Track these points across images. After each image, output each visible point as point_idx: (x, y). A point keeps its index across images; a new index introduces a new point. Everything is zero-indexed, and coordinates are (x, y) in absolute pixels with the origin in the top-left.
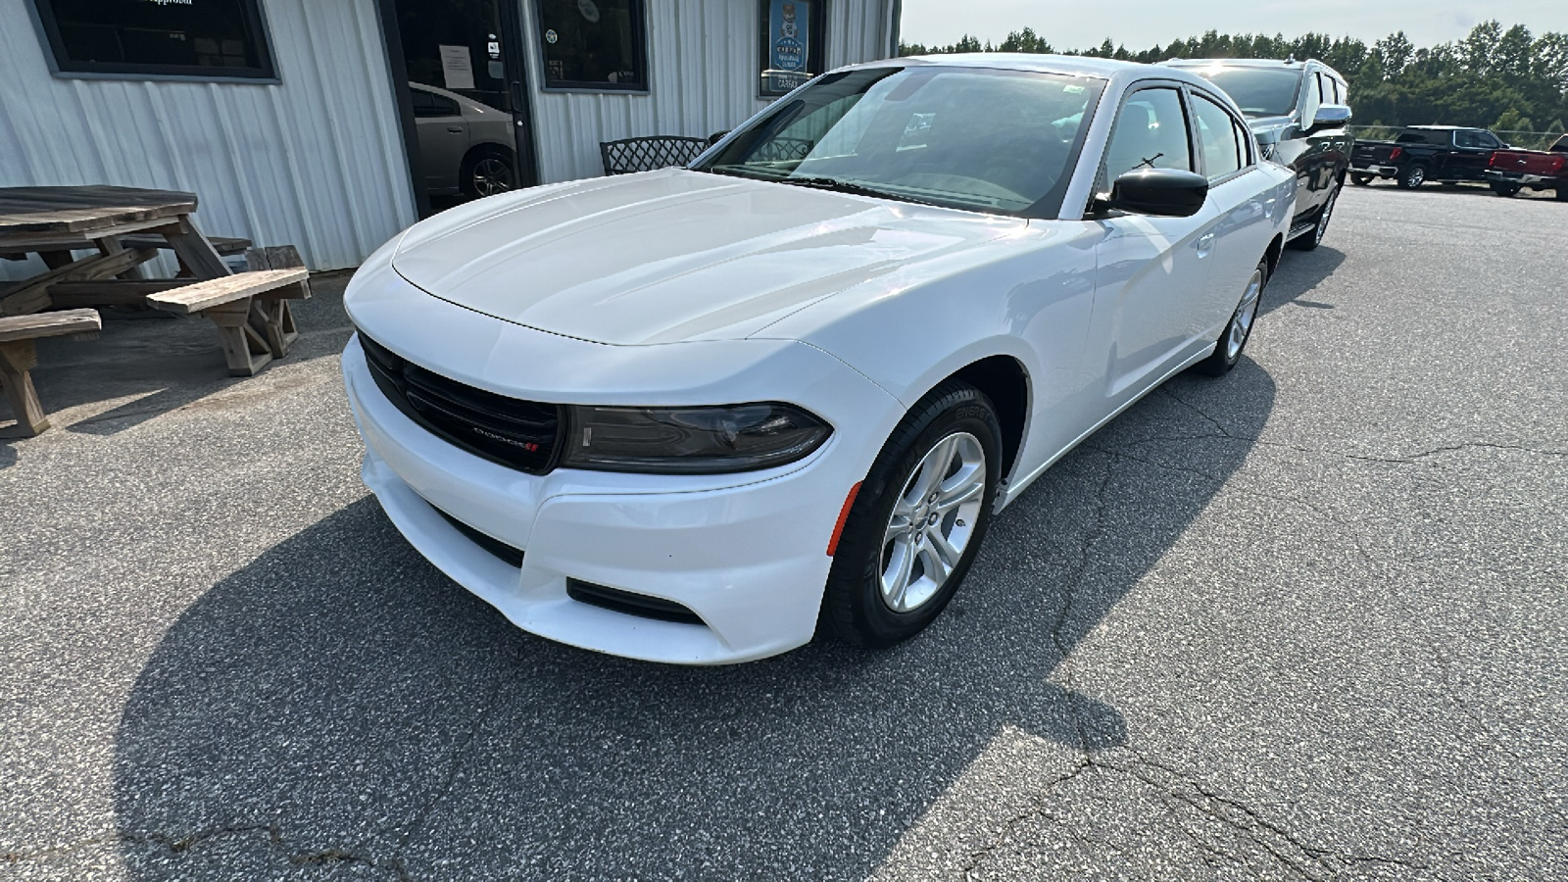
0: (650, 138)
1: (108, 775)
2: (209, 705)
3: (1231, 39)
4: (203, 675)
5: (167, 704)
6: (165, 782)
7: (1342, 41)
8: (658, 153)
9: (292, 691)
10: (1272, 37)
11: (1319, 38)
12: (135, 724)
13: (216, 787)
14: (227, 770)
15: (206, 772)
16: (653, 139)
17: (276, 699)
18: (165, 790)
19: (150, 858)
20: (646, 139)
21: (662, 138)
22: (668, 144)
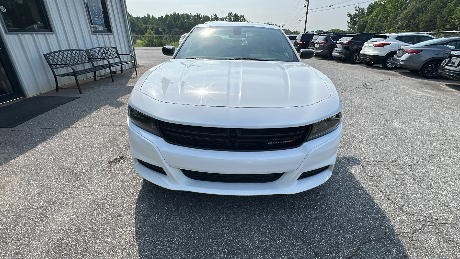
0: (59, 51)
3: (180, 14)
7: (204, 16)
8: (63, 56)
10: (189, 14)
11: (199, 14)
16: (60, 51)
20: (57, 52)
21: (63, 51)
22: (66, 53)
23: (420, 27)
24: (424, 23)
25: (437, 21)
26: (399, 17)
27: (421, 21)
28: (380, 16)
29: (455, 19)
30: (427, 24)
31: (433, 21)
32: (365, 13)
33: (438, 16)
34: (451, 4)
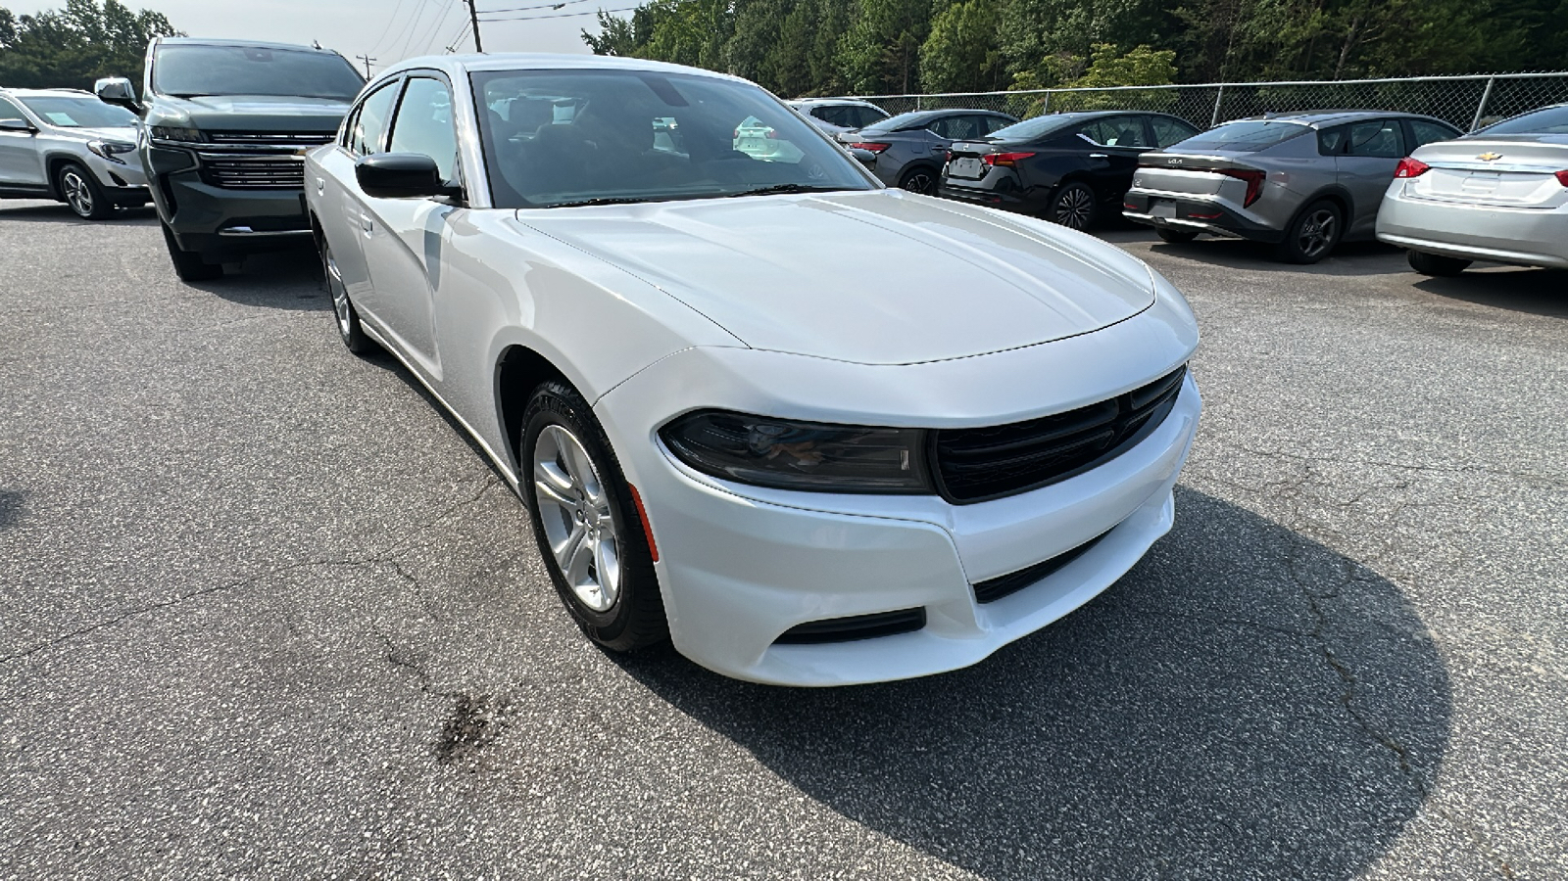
1: (1399, 848)
2: (1277, 805)
4: (1250, 832)
5: (1302, 845)
6: (1368, 793)
9: (1222, 740)
12: (1341, 863)
13: (1344, 753)
14: (1324, 752)
15: (1338, 766)
17: (1239, 749)
18: (1373, 788)
19: (1422, 766)
23: (781, 81)
24: (786, 73)
25: (809, 67)
26: (725, 52)
27: (779, 67)
28: (676, 47)
29: (843, 66)
30: (792, 74)
31: (801, 66)
32: (633, 36)
33: (809, 54)
34: (825, 25)
